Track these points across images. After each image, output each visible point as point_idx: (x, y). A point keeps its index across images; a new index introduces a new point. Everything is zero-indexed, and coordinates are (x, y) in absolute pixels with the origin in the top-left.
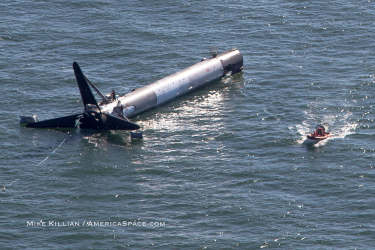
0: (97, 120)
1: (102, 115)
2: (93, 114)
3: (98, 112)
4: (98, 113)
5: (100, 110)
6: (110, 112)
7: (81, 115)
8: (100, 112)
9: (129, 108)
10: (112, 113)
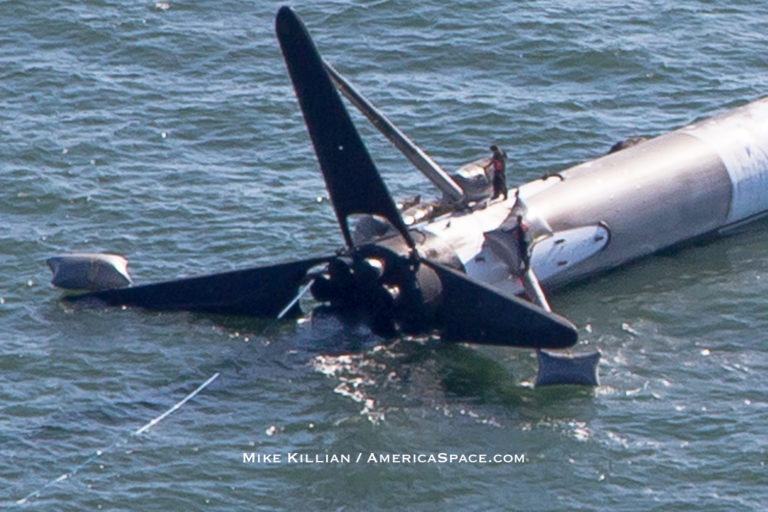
0: (394, 291)
1: (423, 266)
2: (375, 263)
3: (404, 251)
4: (403, 259)
5: (411, 243)
6: (466, 255)
7: (322, 267)
8: (414, 254)
9: (571, 237)
10: (479, 259)
